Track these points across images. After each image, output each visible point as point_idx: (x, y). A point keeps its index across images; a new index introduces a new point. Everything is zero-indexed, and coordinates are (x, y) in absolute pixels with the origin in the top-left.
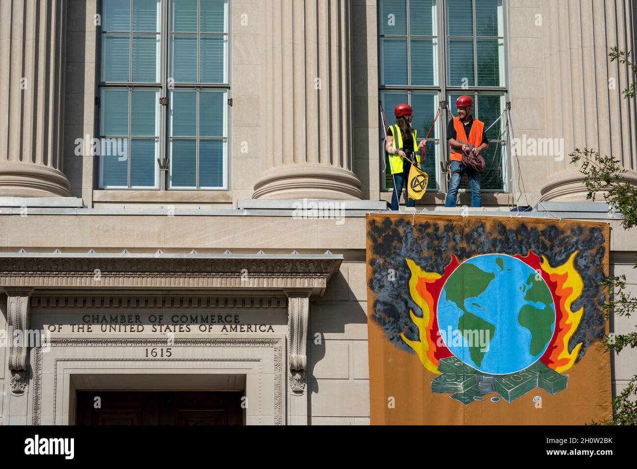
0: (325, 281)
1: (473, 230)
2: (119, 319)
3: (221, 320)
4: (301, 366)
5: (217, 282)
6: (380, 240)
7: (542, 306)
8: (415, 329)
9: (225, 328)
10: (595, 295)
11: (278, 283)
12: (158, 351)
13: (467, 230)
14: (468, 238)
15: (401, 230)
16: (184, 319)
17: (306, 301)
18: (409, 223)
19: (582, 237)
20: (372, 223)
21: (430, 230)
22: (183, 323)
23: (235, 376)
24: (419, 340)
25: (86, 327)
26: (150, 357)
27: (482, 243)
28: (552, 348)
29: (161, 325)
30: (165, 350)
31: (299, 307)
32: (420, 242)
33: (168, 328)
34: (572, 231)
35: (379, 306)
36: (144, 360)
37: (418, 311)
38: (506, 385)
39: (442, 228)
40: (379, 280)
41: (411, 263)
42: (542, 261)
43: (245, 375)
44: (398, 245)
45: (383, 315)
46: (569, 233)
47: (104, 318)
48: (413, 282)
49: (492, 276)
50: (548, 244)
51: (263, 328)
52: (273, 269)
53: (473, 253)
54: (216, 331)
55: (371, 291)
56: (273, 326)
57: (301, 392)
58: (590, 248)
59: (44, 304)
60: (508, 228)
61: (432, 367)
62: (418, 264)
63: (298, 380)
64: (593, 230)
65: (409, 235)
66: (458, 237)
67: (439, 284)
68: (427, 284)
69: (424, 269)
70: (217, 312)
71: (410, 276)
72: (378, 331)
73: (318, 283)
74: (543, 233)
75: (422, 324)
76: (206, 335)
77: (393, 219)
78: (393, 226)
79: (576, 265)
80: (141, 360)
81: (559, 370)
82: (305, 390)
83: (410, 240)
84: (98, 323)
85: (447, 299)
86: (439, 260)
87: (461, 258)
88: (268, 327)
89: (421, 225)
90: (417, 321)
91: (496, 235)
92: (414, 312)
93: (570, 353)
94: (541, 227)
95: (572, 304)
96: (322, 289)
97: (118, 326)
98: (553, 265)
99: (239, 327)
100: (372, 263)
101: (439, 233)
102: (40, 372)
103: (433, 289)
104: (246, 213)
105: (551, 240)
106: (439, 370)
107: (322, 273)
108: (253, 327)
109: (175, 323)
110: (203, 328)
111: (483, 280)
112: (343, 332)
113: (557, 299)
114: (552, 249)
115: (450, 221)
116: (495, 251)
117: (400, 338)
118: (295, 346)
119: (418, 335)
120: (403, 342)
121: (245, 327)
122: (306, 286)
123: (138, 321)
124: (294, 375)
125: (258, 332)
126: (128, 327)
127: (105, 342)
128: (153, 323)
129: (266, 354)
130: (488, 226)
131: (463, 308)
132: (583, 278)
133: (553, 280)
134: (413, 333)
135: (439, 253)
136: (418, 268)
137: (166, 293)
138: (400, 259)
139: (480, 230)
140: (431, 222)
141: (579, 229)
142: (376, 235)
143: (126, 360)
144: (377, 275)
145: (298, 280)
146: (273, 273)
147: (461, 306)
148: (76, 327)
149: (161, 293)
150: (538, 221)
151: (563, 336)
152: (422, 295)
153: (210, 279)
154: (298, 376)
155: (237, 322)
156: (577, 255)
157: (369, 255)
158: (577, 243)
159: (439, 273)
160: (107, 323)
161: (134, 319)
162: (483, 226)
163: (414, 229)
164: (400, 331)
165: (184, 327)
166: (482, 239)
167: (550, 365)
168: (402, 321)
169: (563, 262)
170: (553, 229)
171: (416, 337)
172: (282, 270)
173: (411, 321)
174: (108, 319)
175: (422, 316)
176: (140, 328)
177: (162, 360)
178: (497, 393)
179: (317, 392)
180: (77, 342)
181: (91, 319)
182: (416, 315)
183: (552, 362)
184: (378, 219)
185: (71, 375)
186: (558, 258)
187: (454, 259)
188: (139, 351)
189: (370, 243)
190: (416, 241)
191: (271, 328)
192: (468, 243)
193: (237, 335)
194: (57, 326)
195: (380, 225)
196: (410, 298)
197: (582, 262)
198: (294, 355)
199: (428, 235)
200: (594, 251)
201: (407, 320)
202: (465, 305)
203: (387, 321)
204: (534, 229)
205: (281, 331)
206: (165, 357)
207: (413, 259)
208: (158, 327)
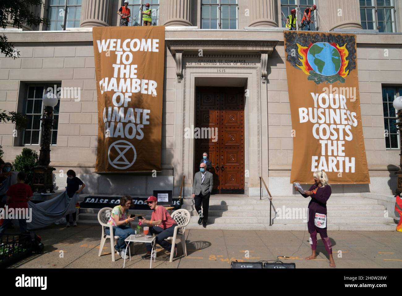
0: (273, 48)
1: (316, 36)
2: (209, 61)
3: (240, 62)
4: (265, 74)
5: (240, 48)
6: (288, 38)
7: (337, 58)
8: (301, 63)
9: (241, 64)
10: (352, 56)
11: (259, 49)
12: (221, 70)
13: (314, 36)
14: (315, 38)
15: (294, 35)
16: (229, 61)
17: (267, 55)
18: (296, 33)
19: (348, 39)
20: (285, 33)
21: (303, 35)
22: (228, 62)
23: (244, 78)
24: (302, 66)
25: (199, 63)
26: (219, 72)
27: (319, 39)
28: (341, 70)
29: (222, 63)
30: (223, 70)
31: (265, 57)
32: (300, 39)
33: (224, 64)
34: (345, 37)
35: (289, 57)
36: (217, 73)
37: (301, 58)
38: (330, 79)
39: (306, 35)
40: (288, 49)
41: (298, 45)
42: (337, 45)
43: (248, 78)
44: (294, 39)
45: (290, 59)
46: (344, 37)
47: (205, 61)
48: (299, 50)
49: (322, 48)
50: (338, 40)
51: (253, 64)
52: (257, 44)
53: (317, 42)
54: (239, 65)
55: (286, 53)
56: (256, 64)
57: (264, 83)
58: (351, 42)
59: (187, 56)
60: (326, 35)
61: (307, 73)
62: (300, 45)
63: (264, 79)
64: (351, 37)
65: (297, 37)
66: (311, 37)
67: (307, 50)
68: (304, 50)
69: (302, 46)
70: (239, 59)
71: (298, 48)
72: (289, 64)
73: (271, 49)
74: (337, 37)
75: (303, 61)
76: (236, 66)
77: (291, 32)
78: (291, 34)
79: (346, 47)
80: (216, 73)
81: (343, 77)
82: (266, 82)
83: (297, 38)
84: (203, 62)
85: (310, 54)
86: (307, 43)
87: (313, 43)
88: (254, 64)
89: (300, 34)
90: (301, 60)
91: (323, 37)
92: (300, 58)
93: (346, 72)
94: (336, 35)
95: (346, 58)
96: (272, 51)
97: (209, 63)
98: (340, 46)
99: (245, 64)
100: (286, 44)
101: (306, 36)
102: (186, 76)
103: (305, 51)
104: (247, 30)
105: (339, 39)
106: (310, 73)
107: (272, 46)
108: (250, 64)
109: (226, 62)
110: (234, 64)
111: (320, 50)
112: (276, 66)
113: (342, 56)
114: (339, 42)
115: (309, 33)
116: (323, 42)
117: (296, 65)
118: (263, 69)
119: (302, 64)
120: (297, 67)
121: (247, 64)
122: (267, 50)
123: (215, 62)
124: (263, 78)
125: (251, 65)
126: (212, 64)
127: (205, 68)
128: (219, 62)
129: (254, 71)
130: (320, 35)
131: (315, 57)
132: (349, 51)
133: (340, 51)
134: (300, 64)
135: (306, 41)
136: (300, 46)
137: (223, 53)
138: (295, 43)
139: (318, 36)
140: (303, 33)
141: (347, 36)
142: (287, 37)
143: (212, 73)
144: (288, 48)
145: (265, 48)
146: (257, 45)
147: (314, 56)
148: (196, 63)
149: (222, 53)
150: (335, 34)
151: (343, 67)
152: (302, 53)
153: (237, 47)
154: (264, 78)
155: (245, 62)
156: (347, 44)
157: (285, 43)
158: (347, 40)
159: (307, 47)
160: (206, 62)
161: (214, 61)
162: (319, 34)
163: (298, 35)
164: (296, 64)
165: (229, 64)
166: (319, 38)
167: (340, 75)
168: (296, 61)
169: (343, 45)
170: (339, 36)
171: (301, 65)
172: (260, 44)
173: (299, 60)
174: (206, 61)
175: (303, 59)
176: (216, 64)
177: (222, 73)
178: (327, 81)
179: (269, 83)
180: (196, 67)
181: (201, 61)
182: (301, 59)
183: (341, 74)
184: (287, 32)
185: (195, 77)
186: (341, 44)
187: (311, 43)
188: (215, 70)
189: (285, 39)
190: (299, 38)
191: (255, 64)
192: (315, 39)
193: (245, 66)
194: (191, 63)
195: (288, 34)
196: (298, 54)
197: (348, 46)
198: (263, 71)
199: (303, 36)
200: (352, 43)
201: (298, 60)
202: (315, 56)
203: (292, 60)
204: (334, 36)
205: (258, 65)
206: (223, 72)
207: (298, 43)
208: (221, 64)
